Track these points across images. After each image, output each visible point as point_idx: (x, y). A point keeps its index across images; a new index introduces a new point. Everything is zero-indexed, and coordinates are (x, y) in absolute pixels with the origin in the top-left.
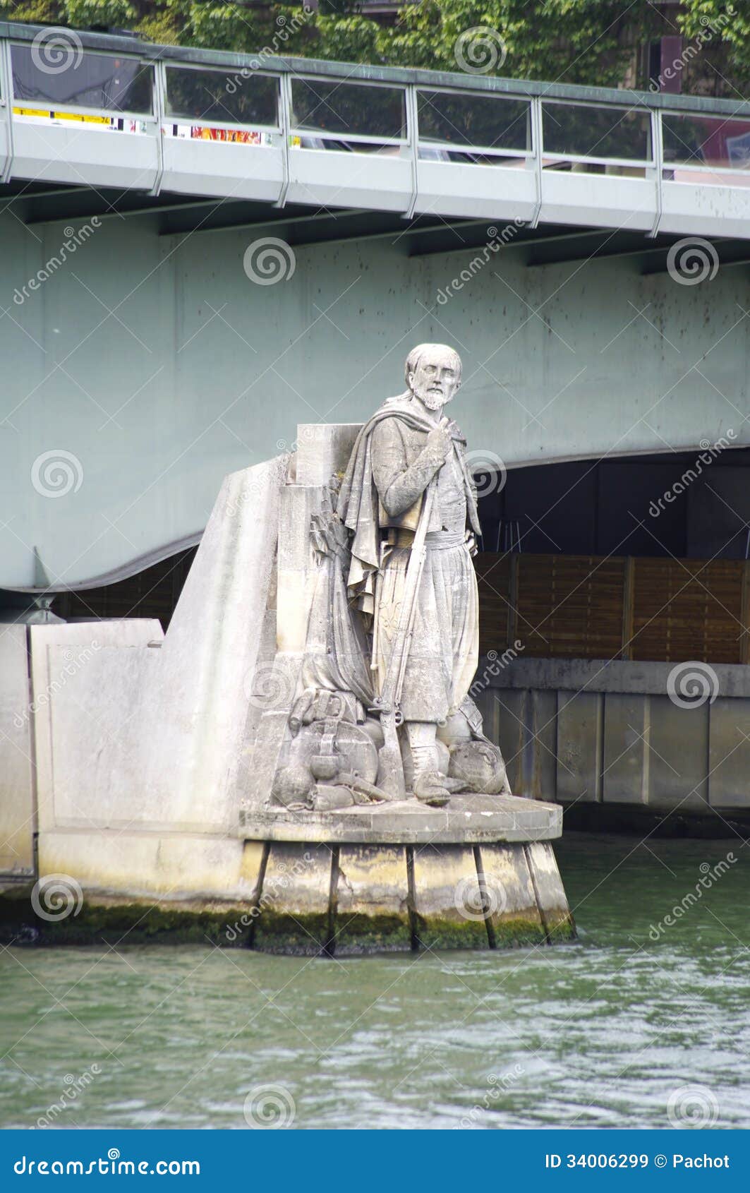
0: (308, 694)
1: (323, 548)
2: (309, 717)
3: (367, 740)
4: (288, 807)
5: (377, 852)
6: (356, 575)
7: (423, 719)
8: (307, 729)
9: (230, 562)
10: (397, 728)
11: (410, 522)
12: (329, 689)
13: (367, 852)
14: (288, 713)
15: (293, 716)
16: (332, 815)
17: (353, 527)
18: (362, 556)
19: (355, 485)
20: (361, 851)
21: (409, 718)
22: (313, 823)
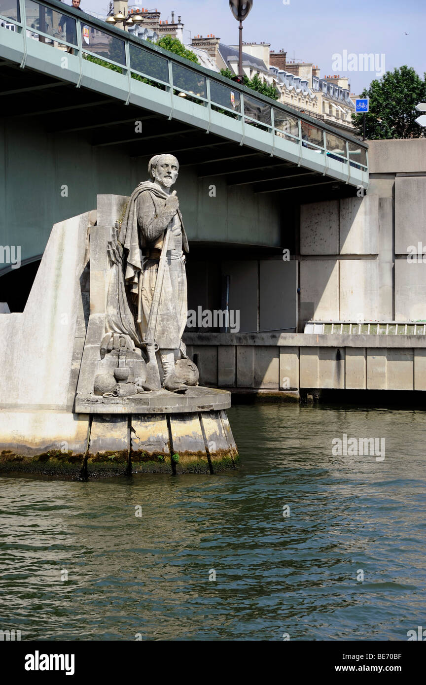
0: (108, 336)
1: (113, 259)
2: (110, 347)
3: (141, 359)
4: (104, 395)
5: (151, 418)
6: (130, 273)
7: (169, 348)
8: (109, 354)
9: (59, 268)
10: (156, 353)
11: (159, 245)
12: (119, 333)
13: (146, 418)
14: (100, 345)
15: (103, 347)
16: (128, 399)
17: (129, 248)
18: (133, 263)
19: (129, 226)
20: (143, 418)
21: (162, 347)
22: (117, 403)
